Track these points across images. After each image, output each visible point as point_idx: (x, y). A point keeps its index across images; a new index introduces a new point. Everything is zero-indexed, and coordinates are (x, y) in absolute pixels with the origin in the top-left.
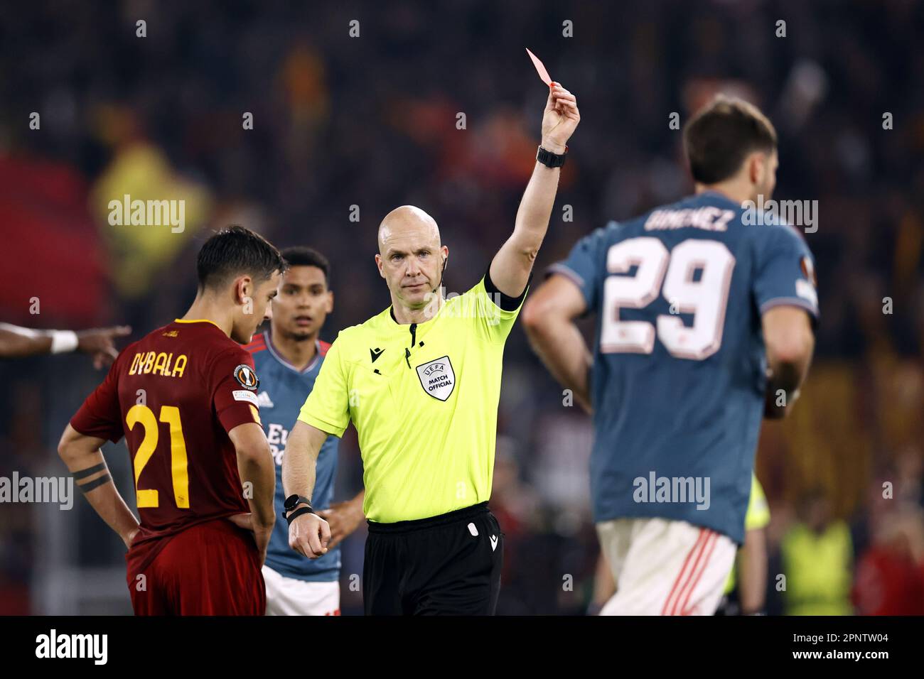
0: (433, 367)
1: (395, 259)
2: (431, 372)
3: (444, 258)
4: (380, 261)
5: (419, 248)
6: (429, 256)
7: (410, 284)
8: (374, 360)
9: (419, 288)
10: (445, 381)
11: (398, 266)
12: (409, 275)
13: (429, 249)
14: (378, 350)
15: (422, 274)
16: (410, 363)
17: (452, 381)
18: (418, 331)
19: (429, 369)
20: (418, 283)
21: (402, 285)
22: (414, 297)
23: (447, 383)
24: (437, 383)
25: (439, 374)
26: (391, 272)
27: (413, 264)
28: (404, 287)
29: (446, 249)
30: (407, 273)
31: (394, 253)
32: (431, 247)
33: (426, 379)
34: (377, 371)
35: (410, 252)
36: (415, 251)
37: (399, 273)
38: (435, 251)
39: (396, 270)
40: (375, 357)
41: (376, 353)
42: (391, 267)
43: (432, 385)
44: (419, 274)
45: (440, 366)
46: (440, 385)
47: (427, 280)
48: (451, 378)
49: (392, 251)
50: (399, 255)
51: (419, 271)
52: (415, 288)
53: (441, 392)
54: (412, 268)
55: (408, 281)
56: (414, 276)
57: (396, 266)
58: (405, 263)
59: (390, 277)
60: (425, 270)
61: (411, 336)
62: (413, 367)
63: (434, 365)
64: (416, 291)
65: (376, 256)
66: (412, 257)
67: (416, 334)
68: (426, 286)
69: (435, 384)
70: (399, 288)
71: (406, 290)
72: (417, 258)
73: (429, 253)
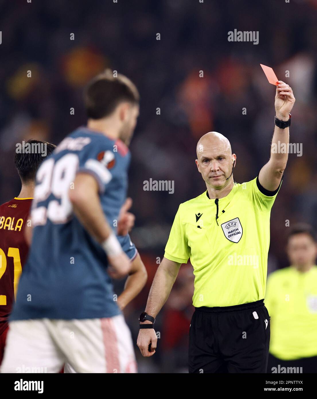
0: (230, 224)
1: (205, 162)
2: (229, 227)
3: (234, 160)
4: (198, 163)
5: (218, 155)
6: (224, 160)
7: (213, 176)
8: (197, 221)
9: (219, 178)
10: (237, 232)
11: (207, 166)
12: (212, 171)
13: (224, 156)
14: (199, 214)
15: (220, 170)
16: (218, 222)
17: (241, 232)
18: (219, 202)
19: (228, 226)
20: (217, 175)
21: (209, 176)
22: (216, 183)
23: (238, 233)
24: (232, 233)
25: (233, 228)
26: (204, 169)
27: (215, 165)
28: (210, 177)
29: (234, 156)
30: (211, 169)
31: (204, 159)
32: (225, 155)
33: (226, 231)
34: (199, 227)
35: (213, 158)
36: (216, 157)
37: (207, 170)
38: (228, 157)
39: (205, 168)
40: (198, 218)
41: (198, 216)
42: (203, 166)
43: (230, 234)
44: (218, 170)
45: (234, 223)
46: (234, 234)
47: (223, 173)
48: (240, 230)
49: (203, 157)
50: (207, 160)
51: (219, 169)
52: (216, 178)
53: (235, 238)
54: (214, 167)
55: (212, 174)
56: (215, 171)
57: (206, 166)
58: (210, 164)
59: (203, 172)
60: (222, 167)
61: (216, 206)
62: (220, 225)
63: (230, 223)
64: (217, 180)
65: (196, 160)
66: (214, 161)
67: (219, 204)
68: (223, 177)
69: (232, 234)
70: (208, 178)
71: (212, 179)
72: (217, 161)
73: (224, 158)
